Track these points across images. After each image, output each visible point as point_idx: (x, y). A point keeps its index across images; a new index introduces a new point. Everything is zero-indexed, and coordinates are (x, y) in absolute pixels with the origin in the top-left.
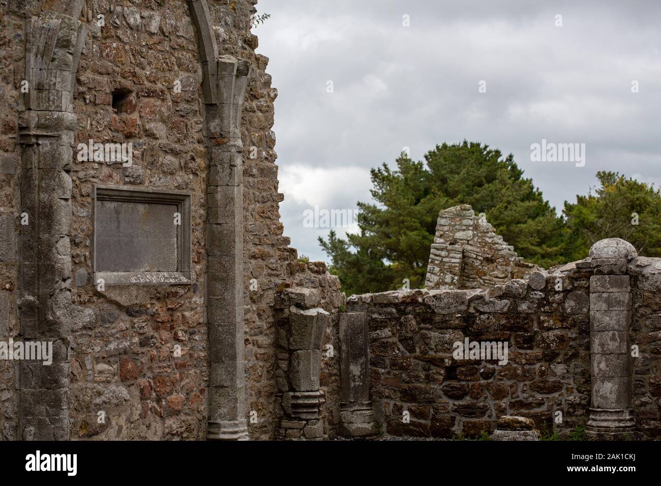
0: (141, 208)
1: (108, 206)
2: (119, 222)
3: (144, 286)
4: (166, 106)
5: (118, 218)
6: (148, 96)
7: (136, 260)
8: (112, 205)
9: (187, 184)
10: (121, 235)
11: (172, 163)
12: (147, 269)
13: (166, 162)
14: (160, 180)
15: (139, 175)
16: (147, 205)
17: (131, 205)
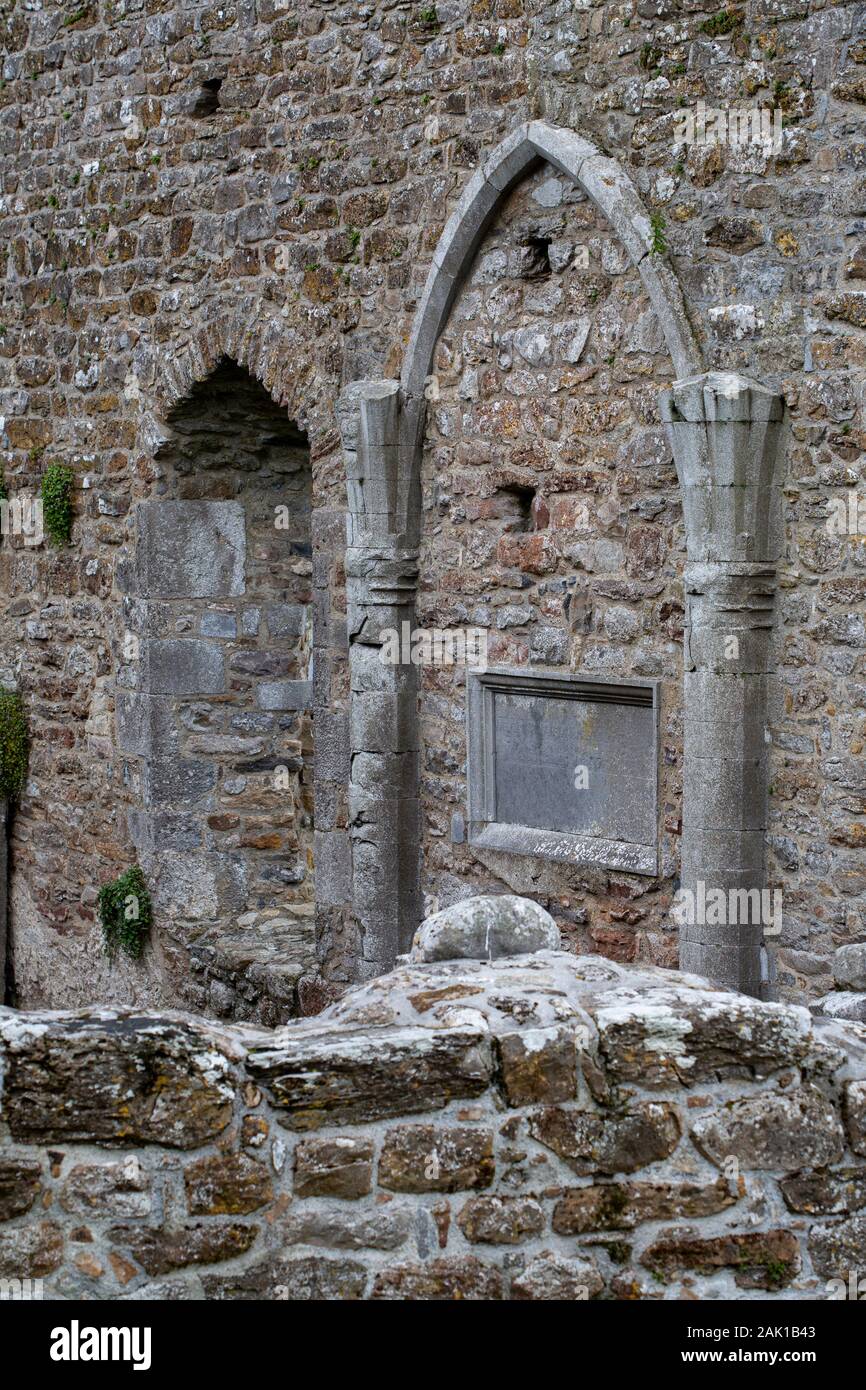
0: (582, 711)
1: (519, 705)
2: (540, 736)
3: (553, 862)
4: (606, 506)
5: (537, 727)
6: (562, 491)
7: (573, 810)
8: (525, 703)
9: (658, 664)
10: (544, 759)
11: (622, 621)
12: (597, 831)
13: (610, 618)
14: (601, 655)
15: (555, 647)
16: (593, 706)
17: (562, 704)
